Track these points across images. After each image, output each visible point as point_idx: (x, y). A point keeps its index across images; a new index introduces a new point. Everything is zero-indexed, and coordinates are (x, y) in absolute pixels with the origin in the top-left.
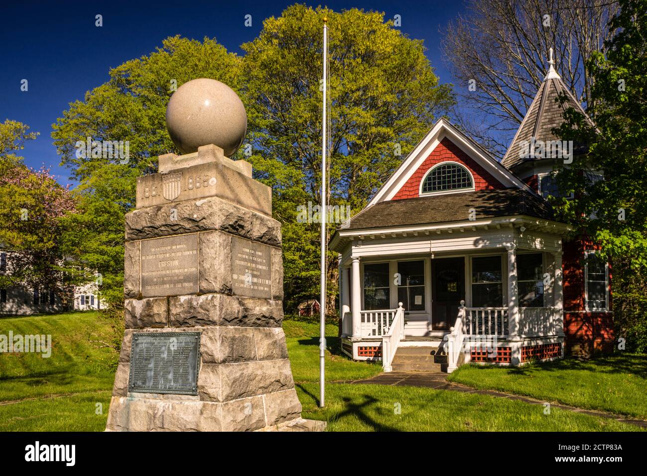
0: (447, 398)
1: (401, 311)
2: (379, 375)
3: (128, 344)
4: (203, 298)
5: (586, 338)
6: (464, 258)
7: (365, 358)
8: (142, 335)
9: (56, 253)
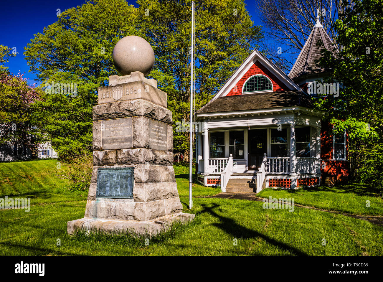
0: (256, 205)
1: (231, 159)
2: (219, 194)
3: (95, 174)
4: (135, 151)
5: (333, 174)
6: (266, 129)
7: (211, 185)
8: (103, 169)
9: (28, 124)
